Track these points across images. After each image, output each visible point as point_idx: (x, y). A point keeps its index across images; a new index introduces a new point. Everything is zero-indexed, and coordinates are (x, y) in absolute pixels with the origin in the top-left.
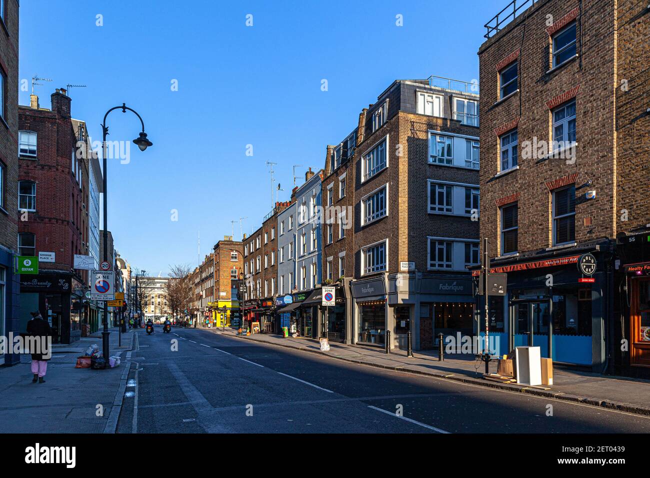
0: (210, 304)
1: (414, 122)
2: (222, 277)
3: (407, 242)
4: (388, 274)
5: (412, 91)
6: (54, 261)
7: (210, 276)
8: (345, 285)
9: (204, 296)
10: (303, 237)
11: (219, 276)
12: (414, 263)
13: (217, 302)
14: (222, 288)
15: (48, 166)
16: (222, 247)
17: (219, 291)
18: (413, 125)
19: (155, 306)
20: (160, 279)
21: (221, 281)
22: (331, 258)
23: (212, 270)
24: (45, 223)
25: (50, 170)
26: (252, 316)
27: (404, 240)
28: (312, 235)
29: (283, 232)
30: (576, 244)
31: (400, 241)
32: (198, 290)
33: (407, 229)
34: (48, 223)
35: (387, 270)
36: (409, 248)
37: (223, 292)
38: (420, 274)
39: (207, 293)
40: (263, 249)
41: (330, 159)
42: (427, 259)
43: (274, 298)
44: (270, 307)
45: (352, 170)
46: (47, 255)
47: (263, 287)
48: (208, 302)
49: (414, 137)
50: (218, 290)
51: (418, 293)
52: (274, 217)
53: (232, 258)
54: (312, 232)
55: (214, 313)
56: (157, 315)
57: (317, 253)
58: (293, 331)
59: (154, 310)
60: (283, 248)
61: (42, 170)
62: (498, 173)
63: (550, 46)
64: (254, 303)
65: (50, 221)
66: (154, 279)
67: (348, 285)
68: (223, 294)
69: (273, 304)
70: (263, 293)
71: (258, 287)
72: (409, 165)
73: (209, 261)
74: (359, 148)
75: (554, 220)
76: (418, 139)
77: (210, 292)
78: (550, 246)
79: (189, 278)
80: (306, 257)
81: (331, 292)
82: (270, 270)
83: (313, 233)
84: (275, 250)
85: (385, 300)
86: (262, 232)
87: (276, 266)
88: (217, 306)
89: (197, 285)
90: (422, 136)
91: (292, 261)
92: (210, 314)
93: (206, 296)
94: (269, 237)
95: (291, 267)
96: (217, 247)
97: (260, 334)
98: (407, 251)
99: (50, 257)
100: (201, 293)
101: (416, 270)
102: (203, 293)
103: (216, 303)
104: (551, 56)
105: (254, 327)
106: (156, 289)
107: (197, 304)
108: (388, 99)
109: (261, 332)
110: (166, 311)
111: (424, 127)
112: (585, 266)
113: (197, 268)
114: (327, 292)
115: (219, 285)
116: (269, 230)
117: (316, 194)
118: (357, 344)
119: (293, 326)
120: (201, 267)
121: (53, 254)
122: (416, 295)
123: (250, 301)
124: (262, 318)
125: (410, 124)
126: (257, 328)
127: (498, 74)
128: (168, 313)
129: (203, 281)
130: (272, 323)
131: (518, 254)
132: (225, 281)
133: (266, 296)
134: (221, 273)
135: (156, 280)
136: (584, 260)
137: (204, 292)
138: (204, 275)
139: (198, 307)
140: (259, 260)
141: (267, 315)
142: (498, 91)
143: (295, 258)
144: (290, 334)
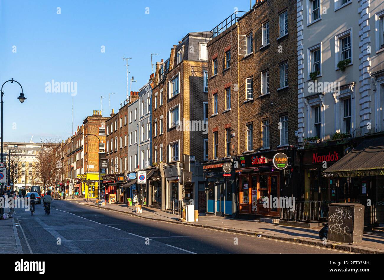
0: (79, 176)
1: (193, 67)
2: (90, 150)
3: (189, 143)
4: (179, 163)
5: (197, 43)
7: (80, 149)
8: (161, 168)
9: (75, 168)
10: (143, 128)
11: (88, 150)
12: (194, 156)
13: (86, 174)
14: (90, 161)
16: (90, 122)
17: (87, 165)
18: (193, 69)
19: (26, 176)
20: (32, 144)
21: (89, 154)
22: (156, 147)
23: (82, 142)
26: (112, 189)
27: (187, 142)
28: (147, 127)
29: (132, 121)
30: (230, 157)
31: (184, 142)
32: (69, 161)
33: (189, 135)
35: (179, 160)
36: (190, 147)
37: (91, 165)
38: (197, 163)
39: (78, 165)
40: (119, 131)
41: (158, 72)
42: (203, 154)
43: (125, 174)
44: (122, 181)
45: (166, 87)
47: (119, 164)
48: (78, 173)
49: (193, 76)
50: (87, 163)
51: (196, 176)
52: (126, 107)
53: (100, 132)
54: (147, 125)
55: (83, 185)
56: (28, 185)
57: (150, 142)
58: (135, 201)
59: (24, 180)
60: (131, 133)
62: (213, 114)
63: (225, 57)
64: (112, 178)
66: (25, 144)
67: (163, 168)
68: (91, 167)
69: (124, 179)
70: (119, 169)
71: (116, 164)
72: (191, 94)
73: (79, 135)
74: (169, 74)
75: (228, 143)
76: (196, 77)
77: (81, 163)
78: (226, 156)
79: (61, 147)
80: (144, 144)
81: (143, 175)
82: (124, 150)
83: (149, 126)
84: (126, 134)
85: (177, 180)
86: (118, 116)
87: (127, 147)
88: (86, 178)
89: (69, 156)
90: (199, 75)
91: (136, 145)
92: (80, 186)
93: (77, 168)
94: (123, 122)
95: (135, 150)
96: (86, 121)
97: (116, 205)
98: (189, 148)
100: (72, 165)
101: (196, 161)
102: (75, 165)
103: (85, 176)
104: (225, 62)
105: (111, 198)
106: (27, 157)
107: (69, 175)
108: (184, 46)
109: (118, 203)
110: (37, 182)
111: (200, 69)
112: (225, 169)
113: (69, 138)
114: (141, 175)
115: (87, 158)
116: (123, 116)
117: (149, 97)
118: (168, 209)
119: (135, 197)
120: (73, 139)
122: (195, 177)
123: (110, 175)
124: (118, 191)
125: (191, 68)
126: (114, 199)
127: (213, 61)
128: (40, 183)
129: (74, 152)
130: (124, 195)
131: (218, 159)
132: (93, 154)
133: (121, 172)
134: (89, 147)
135: (27, 146)
136: (225, 166)
137: (75, 163)
138: (75, 147)
139: (69, 179)
140: (116, 140)
141: (121, 188)
142: (213, 70)
143: (138, 143)
144: (133, 204)
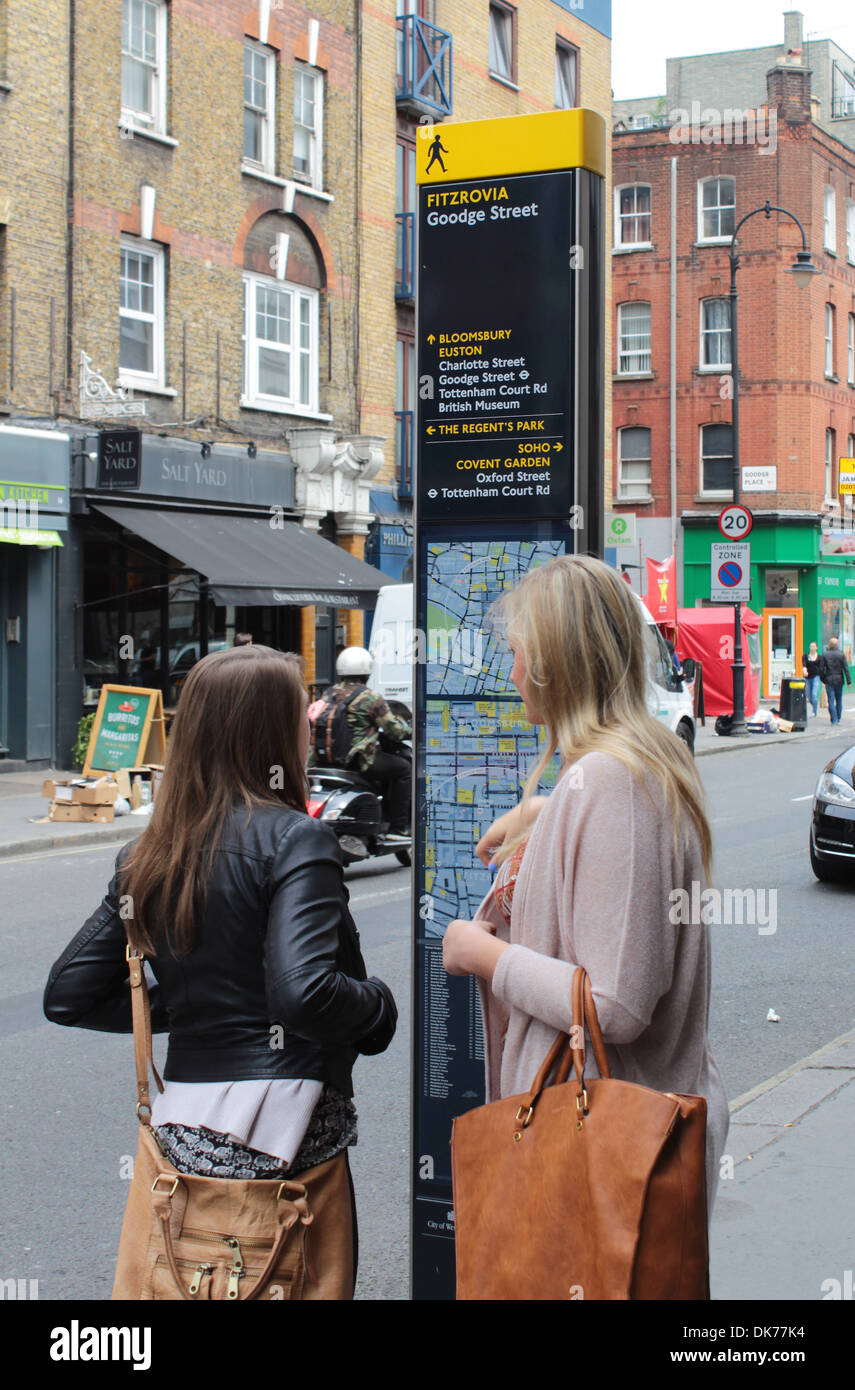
6: (773, 487)
15: (757, 252)
24: (755, 395)
25: (764, 263)
34: (759, 395)
46: (759, 474)
61: (748, 266)
65: (764, 388)
99: (765, 479)
121: (772, 470)
